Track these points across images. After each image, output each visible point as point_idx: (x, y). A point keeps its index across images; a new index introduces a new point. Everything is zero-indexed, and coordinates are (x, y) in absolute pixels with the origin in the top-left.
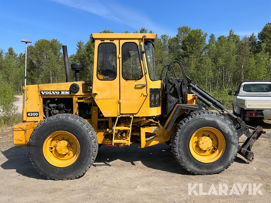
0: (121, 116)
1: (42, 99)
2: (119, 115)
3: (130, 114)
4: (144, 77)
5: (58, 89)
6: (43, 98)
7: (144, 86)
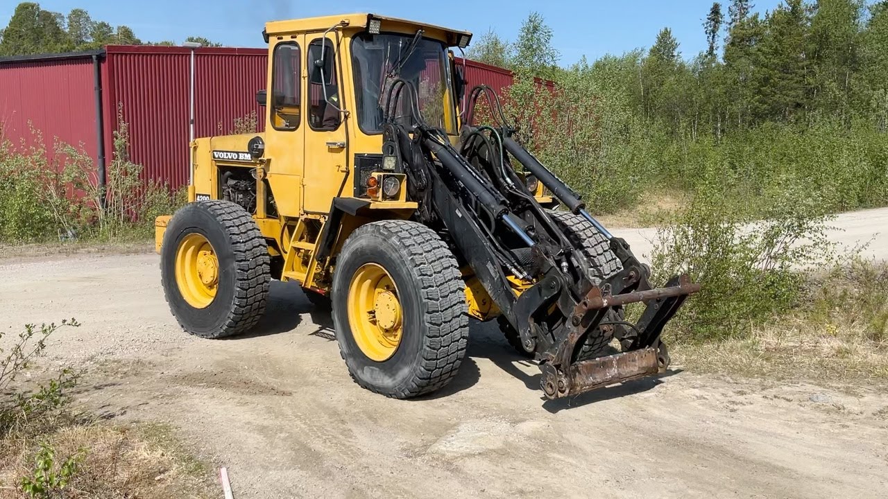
0: (305, 216)
1: (216, 167)
2: (302, 215)
3: (319, 214)
4: (342, 126)
5: (235, 147)
6: (218, 166)
7: (343, 148)
